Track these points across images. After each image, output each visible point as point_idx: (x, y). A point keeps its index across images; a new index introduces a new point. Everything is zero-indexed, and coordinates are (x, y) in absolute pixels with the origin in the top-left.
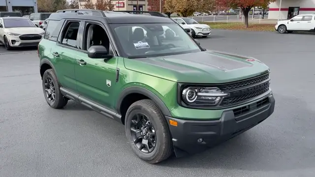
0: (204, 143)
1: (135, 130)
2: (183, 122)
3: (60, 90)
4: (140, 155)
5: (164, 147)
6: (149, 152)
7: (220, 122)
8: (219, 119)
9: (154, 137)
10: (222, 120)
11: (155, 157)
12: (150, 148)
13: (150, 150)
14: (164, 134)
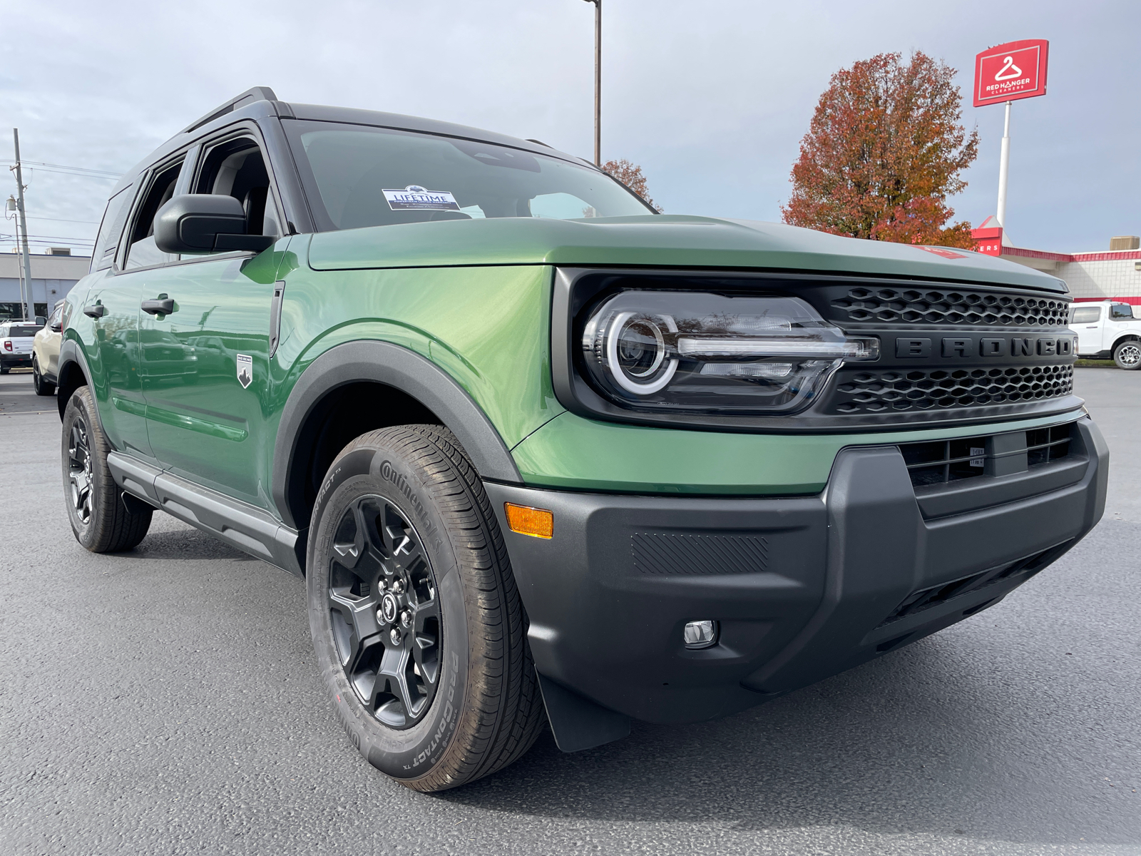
0: (726, 653)
1: (348, 603)
2: (584, 508)
3: (107, 466)
4: (368, 741)
5: (481, 685)
6: (410, 723)
7: (826, 514)
8: (813, 492)
9: (432, 626)
10: (838, 498)
11: (437, 747)
12: (415, 696)
13: (414, 711)
14: (481, 599)
